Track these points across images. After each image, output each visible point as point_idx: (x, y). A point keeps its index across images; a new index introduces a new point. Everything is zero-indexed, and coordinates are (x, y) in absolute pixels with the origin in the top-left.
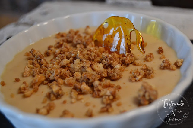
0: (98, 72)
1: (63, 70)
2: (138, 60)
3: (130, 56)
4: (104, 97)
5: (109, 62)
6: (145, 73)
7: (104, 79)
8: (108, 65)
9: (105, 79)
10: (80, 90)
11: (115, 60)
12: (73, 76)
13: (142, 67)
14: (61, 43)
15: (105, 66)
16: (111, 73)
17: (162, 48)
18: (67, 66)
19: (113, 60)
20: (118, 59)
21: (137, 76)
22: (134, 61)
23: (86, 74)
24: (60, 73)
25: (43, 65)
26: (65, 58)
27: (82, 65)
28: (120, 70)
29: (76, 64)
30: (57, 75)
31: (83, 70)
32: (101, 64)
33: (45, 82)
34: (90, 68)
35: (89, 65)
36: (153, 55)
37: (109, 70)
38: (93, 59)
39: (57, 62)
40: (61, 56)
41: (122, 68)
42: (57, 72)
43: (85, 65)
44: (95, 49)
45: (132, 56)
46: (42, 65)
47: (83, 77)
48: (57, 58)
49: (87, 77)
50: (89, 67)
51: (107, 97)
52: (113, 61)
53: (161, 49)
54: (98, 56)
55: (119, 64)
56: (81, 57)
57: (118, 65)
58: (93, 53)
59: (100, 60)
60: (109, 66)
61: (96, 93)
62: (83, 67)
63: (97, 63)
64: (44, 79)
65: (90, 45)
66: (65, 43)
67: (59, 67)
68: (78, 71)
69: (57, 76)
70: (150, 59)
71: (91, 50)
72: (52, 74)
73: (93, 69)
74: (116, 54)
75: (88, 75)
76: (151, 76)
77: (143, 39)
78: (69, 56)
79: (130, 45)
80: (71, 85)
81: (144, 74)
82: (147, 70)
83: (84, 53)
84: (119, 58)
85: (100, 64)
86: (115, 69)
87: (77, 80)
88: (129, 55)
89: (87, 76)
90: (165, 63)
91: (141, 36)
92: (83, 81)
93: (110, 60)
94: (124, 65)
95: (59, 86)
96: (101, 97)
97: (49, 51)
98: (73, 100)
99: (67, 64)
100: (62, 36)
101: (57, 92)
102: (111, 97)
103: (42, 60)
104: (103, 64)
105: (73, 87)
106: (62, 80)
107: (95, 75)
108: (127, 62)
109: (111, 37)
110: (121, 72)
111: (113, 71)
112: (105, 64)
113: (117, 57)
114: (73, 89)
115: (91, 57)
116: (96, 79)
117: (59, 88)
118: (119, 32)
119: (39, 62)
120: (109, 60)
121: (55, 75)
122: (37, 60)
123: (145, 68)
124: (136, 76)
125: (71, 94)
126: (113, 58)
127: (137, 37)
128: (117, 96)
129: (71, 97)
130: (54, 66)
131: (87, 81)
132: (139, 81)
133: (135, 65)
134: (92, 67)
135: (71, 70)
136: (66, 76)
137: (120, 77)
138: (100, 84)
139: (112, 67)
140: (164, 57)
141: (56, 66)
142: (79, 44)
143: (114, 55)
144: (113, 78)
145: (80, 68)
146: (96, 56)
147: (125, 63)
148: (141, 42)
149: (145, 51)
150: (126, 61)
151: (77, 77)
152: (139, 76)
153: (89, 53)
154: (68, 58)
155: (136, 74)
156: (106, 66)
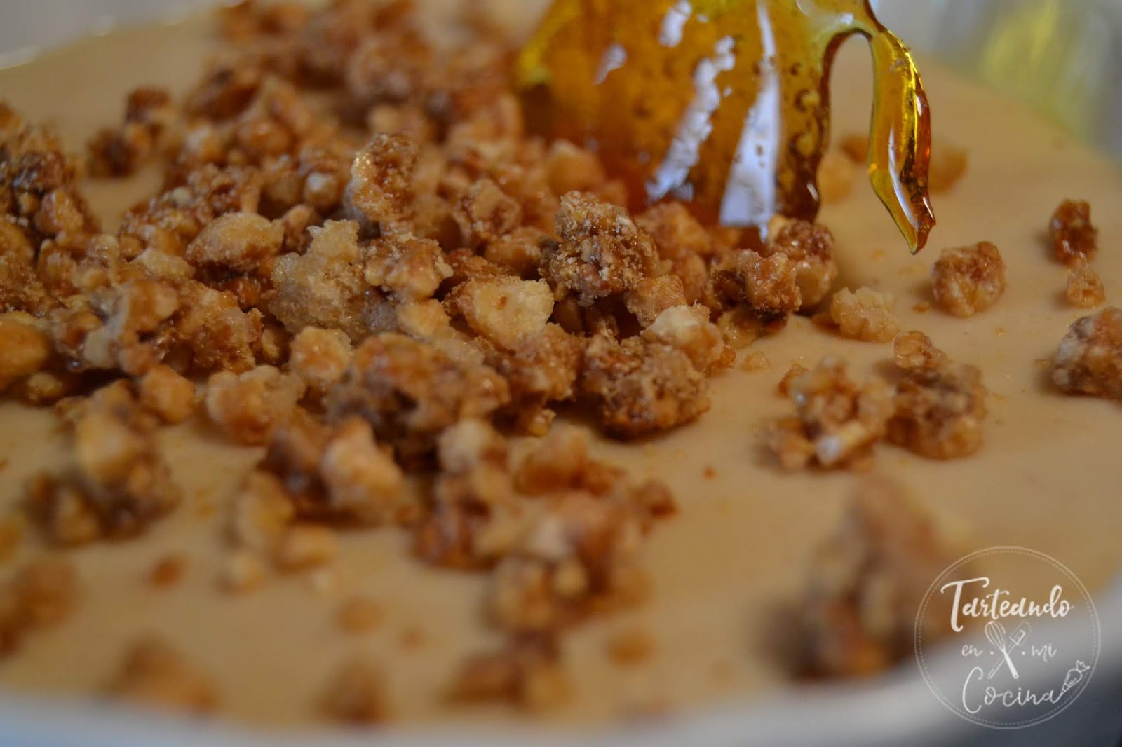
0: (500, 348)
1: (209, 296)
2: (863, 293)
3: (802, 245)
4: (507, 570)
5: (605, 273)
6: (901, 410)
7: (542, 418)
8: (598, 301)
9: (550, 414)
10: (318, 488)
11: (669, 264)
12: (282, 361)
13: (886, 352)
14: (247, 77)
15: (571, 306)
16: (610, 374)
17: (1086, 217)
18: (254, 274)
19: (645, 261)
20: (697, 265)
21: (831, 427)
22: (828, 299)
23: (387, 349)
24: (176, 317)
25: (52, 236)
26: (249, 201)
27: (373, 274)
28: (689, 351)
29: (324, 261)
30: (145, 336)
31: (379, 313)
32: (542, 286)
33: (44, 383)
34: (436, 310)
35: (426, 281)
36: (997, 261)
37: (600, 344)
38: (475, 235)
39: (171, 232)
40: (216, 183)
41: (711, 343)
42: (143, 307)
43: (391, 278)
44: (518, 161)
45: (819, 249)
46: (46, 244)
47: (357, 374)
48: (180, 194)
49: (391, 381)
50: (425, 299)
51: (533, 575)
52: (647, 273)
53: (1077, 223)
54: (530, 217)
55: (691, 304)
56: (376, 204)
57: (684, 308)
58: (489, 183)
59: (532, 251)
60: (604, 315)
61: (451, 523)
62: (378, 289)
63: (511, 274)
64: (34, 352)
65: (483, 119)
66: (273, 86)
67: (177, 267)
68: (336, 326)
69: (146, 347)
70: (972, 297)
71: (481, 164)
72: (102, 317)
73: (461, 322)
74: (683, 223)
75: (405, 359)
76: (957, 439)
77: (926, 118)
78: (283, 191)
79: (816, 158)
80: (252, 438)
81: (890, 411)
82: (927, 383)
83: (408, 180)
84: (707, 258)
85: (529, 284)
86: (646, 342)
87: (311, 400)
88: (794, 235)
89: (395, 370)
90: (1092, 341)
91: (913, 83)
92: (354, 408)
93: (618, 256)
94: (738, 323)
95: (137, 429)
96: (488, 564)
97: (132, 132)
98: (242, 566)
99: (255, 254)
100: (271, 25)
101: (117, 479)
102: (571, 579)
103: (54, 196)
104: (553, 286)
105: (259, 454)
106: (181, 382)
107: (463, 375)
108: (763, 298)
109: (669, 72)
110: (694, 375)
111: (635, 356)
112: (573, 294)
113: (690, 247)
114: (263, 467)
115: (460, 219)
116: (469, 407)
117: (138, 444)
118: (737, 38)
119: (30, 216)
120: (608, 258)
121: (127, 327)
122: (14, 192)
123: (918, 361)
124: (824, 420)
125: (231, 507)
126: (647, 246)
127: (877, 94)
128: (621, 577)
129: (231, 538)
130: (146, 257)
131: (388, 416)
132: (842, 465)
133: (832, 327)
134: (454, 306)
135: (273, 309)
136: (223, 349)
137: (686, 420)
138: (496, 458)
139: (628, 325)
140: (1093, 290)
141: (154, 260)
142: (392, 100)
143: (661, 229)
144: (621, 416)
145: (354, 301)
146: (511, 217)
147: (747, 303)
148: (904, 141)
149: (932, 222)
150: (760, 287)
151: (314, 372)
152: (842, 422)
153: (458, 181)
154: (270, 207)
155: (819, 402)
156: (582, 311)
